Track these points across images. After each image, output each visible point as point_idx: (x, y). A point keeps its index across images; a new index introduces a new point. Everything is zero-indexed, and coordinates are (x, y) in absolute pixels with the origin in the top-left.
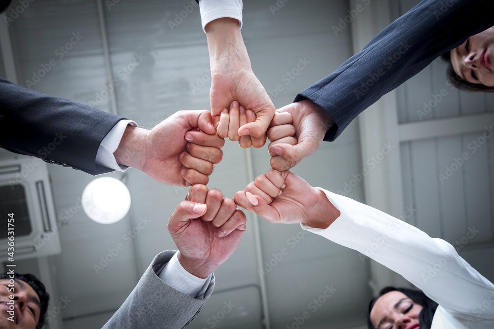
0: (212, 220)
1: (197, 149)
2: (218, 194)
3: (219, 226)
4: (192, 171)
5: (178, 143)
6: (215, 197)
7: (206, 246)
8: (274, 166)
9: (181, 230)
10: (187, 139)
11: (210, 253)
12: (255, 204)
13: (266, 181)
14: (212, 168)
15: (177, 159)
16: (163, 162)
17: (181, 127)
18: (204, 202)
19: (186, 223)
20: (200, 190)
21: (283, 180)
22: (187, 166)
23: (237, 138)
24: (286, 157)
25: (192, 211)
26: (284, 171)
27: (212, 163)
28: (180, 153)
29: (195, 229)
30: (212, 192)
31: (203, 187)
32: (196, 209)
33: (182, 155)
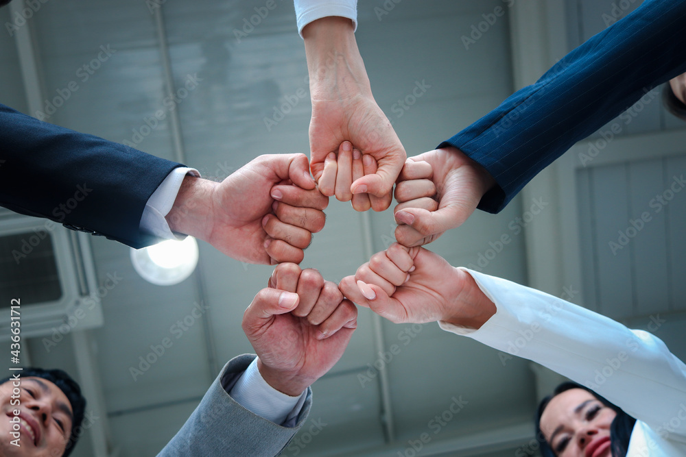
0: (306, 315)
1: (287, 211)
2: (316, 277)
3: (316, 324)
4: (279, 242)
5: (258, 203)
6: (310, 283)
7: (299, 353)
8: (401, 239)
9: (261, 331)
10: (274, 196)
11: (305, 362)
12: (370, 298)
13: (387, 262)
14: (310, 238)
15: (258, 225)
16: (237, 230)
17: (264, 179)
18: (295, 289)
19: (269, 319)
20: (289, 272)
21: (411, 261)
22: (273, 235)
23: (348, 196)
24: (419, 228)
25: (278, 305)
26: (413, 247)
27: (311, 232)
28: (264, 216)
29: (283, 330)
30: (306, 275)
31: (294, 267)
32: (283, 301)
33: (266, 219)
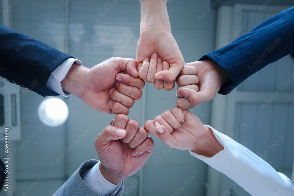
0: (128, 142)
1: (123, 87)
2: (136, 123)
3: (133, 147)
4: (117, 103)
5: (109, 81)
6: (133, 126)
7: (122, 162)
8: (179, 105)
9: (104, 148)
10: (117, 79)
11: (124, 167)
12: (161, 132)
13: (171, 115)
14: (133, 103)
15: (107, 93)
16: (96, 94)
17: (113, 69)
18: (124, 128)
19: (109, 142)
20: (123, 119)
21: (183, 116)
22: (115, 99)
23: (153, 80)
24: (190, 99)
25: (115, 134)
26: (185, 110)
27: (134, 99)
28: (110, 89)
29: (115, 148)
30: (131, 121)
31: (126, 117)
32: (118, 133)
33: (111, 90)
